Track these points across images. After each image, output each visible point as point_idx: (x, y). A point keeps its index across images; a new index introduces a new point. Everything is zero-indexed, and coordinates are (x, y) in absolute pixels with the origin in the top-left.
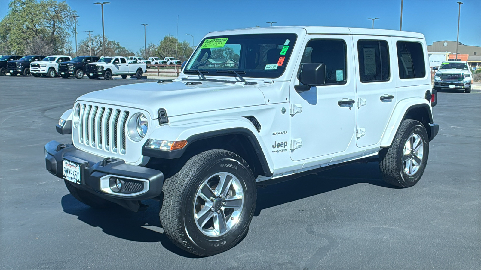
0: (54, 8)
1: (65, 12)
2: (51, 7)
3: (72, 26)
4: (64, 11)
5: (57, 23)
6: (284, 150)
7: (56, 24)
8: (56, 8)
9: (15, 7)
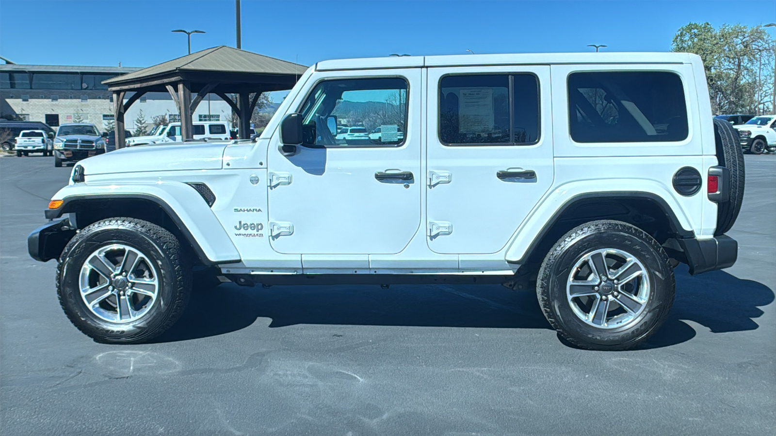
0: (741, 38)
1: (760, 42)
2: (737, 37)
3: (770, 66)
4: (758, 41)
5: (745, 62)
6: (257, 235)
7: (742, 64)
8: (745, 38)
9: (683, 41)
